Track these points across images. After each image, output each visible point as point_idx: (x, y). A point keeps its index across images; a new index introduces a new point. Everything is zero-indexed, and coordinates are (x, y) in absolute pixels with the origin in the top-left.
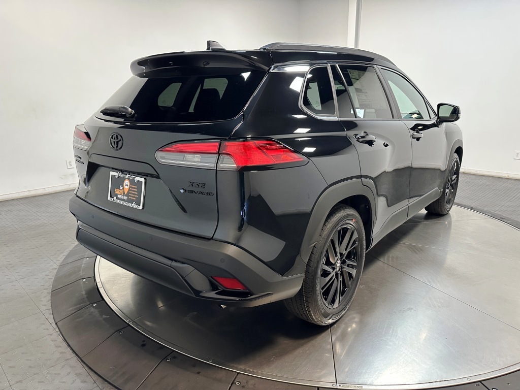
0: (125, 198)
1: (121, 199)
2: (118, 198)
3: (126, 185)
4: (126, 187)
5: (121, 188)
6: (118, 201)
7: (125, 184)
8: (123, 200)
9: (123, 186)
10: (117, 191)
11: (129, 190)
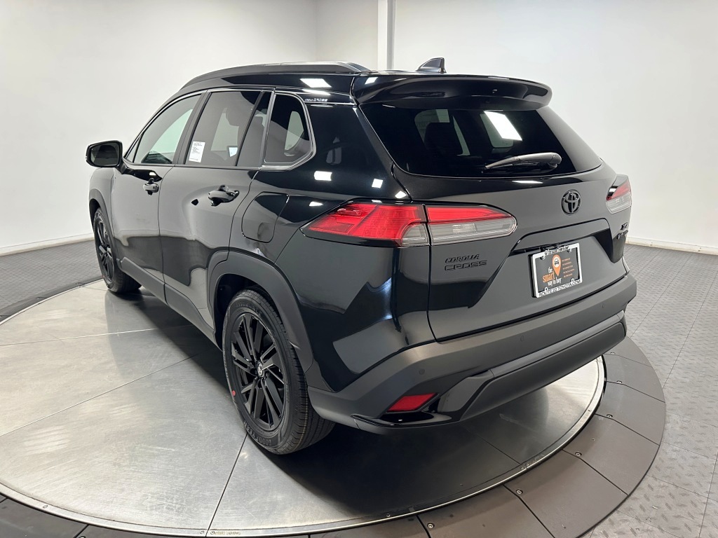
0: (559, 281)
1: (555, 286)
2: (550, 288)
3: (557, 263)
4: (557, 266)
5: (550, 270)
6: (552, 290)
7: (554, 263)
8: (557, 285)
9: (552, 267)
10: (545, 279)
11: (562, 267)
